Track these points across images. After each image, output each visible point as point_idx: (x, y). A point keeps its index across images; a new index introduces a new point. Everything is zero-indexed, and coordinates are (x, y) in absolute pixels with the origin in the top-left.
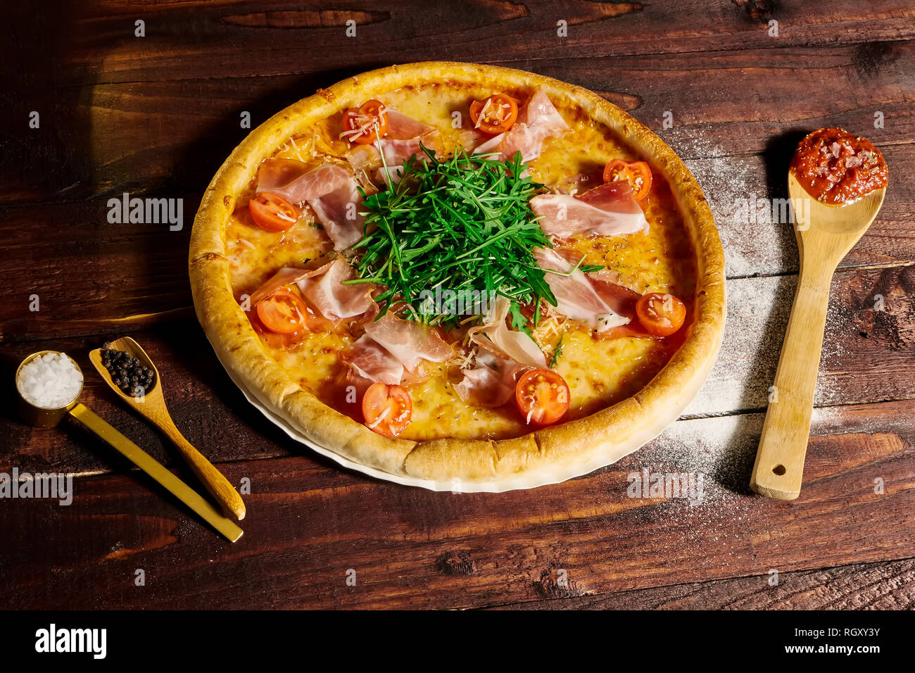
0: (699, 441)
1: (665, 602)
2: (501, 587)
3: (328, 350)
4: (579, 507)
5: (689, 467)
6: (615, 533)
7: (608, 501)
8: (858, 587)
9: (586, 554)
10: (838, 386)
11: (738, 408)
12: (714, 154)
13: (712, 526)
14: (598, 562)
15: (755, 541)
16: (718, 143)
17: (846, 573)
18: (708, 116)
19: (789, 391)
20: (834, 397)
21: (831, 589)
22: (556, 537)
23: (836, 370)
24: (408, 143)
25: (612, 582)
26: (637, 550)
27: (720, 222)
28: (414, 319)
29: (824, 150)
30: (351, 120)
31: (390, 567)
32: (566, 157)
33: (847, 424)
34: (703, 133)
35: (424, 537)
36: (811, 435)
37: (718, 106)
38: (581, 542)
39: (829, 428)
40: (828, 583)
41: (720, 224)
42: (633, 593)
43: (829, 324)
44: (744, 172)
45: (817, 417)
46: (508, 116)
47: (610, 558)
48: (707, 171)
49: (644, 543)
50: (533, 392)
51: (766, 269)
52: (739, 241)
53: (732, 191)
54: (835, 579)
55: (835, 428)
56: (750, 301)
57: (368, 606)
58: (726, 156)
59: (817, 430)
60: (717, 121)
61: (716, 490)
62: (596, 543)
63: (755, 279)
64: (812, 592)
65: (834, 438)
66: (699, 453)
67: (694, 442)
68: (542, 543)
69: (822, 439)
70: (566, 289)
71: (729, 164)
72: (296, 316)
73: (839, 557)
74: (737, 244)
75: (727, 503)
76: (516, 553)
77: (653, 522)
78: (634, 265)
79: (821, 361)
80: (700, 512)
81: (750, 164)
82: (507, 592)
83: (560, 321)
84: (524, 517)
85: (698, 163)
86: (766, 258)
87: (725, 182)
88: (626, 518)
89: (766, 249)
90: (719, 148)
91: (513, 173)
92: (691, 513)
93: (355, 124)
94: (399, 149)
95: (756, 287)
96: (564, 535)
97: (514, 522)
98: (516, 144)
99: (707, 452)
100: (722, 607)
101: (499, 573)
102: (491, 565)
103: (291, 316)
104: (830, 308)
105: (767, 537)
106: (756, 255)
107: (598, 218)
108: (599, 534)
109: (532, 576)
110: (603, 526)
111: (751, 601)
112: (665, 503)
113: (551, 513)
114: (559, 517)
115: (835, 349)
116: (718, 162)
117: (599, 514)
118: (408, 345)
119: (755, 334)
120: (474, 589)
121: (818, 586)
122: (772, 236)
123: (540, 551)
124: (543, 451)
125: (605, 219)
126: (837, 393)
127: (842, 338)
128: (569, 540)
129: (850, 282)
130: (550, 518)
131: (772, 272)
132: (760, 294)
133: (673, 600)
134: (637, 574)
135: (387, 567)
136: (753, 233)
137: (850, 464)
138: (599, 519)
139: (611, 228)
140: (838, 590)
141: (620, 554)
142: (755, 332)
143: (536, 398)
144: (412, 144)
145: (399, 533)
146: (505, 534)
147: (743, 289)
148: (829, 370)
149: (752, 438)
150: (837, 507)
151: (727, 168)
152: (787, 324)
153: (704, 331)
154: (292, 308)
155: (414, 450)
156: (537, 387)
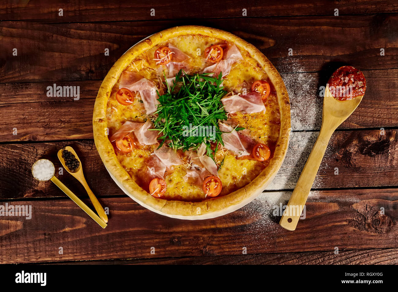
0: (266, 201)
1: (243, 260)
2: (190, 251)
3: (141, 157)
4: (220, 224)
5: (261, 211)
6: (231, 234)
7: (230, 222)
8: (308, 260)
9: (219, 241)
10: (322, 182)
11: (283, 188)
12: (300, 71)
13: (264, 234)
14: (223, 244)
15: (278, 241)
16: (303, 66)
17: (305, 255)
18: (301, 52)
19: (302, 187)
20: (319, 186)
21: (299, 260)
22: (211, 234)
23: (323, 175)
24: (179, 64)
25: (226, 252)
26: (237, 241)
27: (295, 105)
28: (172, 147)
29: (342, 78)
30: (158, 54)
31: (154, 241)
32: (240, 73)
33: (321, 198)
34: (298, 60)
35: (167, 231)
36: (307, 202)
37: (307, 46)
38: (218, 237)
39: (314, 199)
40: (298, 258)
41: (295, 106)
42: (233, 257)
43: (326, 154)
44: (310, 81)
45: (311, 194)
46: (219, 57)
47: (227, 243)
48: (295, 80)
49: (240, 239)
50: (209, 186)
51: (308, 128)
52: (300, 114)
53: (303, 90)
54: (301, 257)
55: (316, 199)
56: (298, 142)
57: (146, 254)
58: (305, 72)
59: (309, 200)
60: (305, 54)
61: (268, 220)
62: (224, 237)
63: (302, 133)
64: (292, 261)
65: (315, 203)
66: (265, 206)
67: (264, 201)
68: (205, 236)
69: (310, 203)
70: (229, 138)
71: (305, 77)
72: (129, 146)
73: (305, 249)
74: (299, 116)
75: (271, 226)
76: (196, 239)
77: (244, 231)
78: (257, 127)
79: (319, 170)
80: (261, 228)
81: (313, 77)
82: (192, 253)
83: (225, 151)
84: (201, 226)
85: (293, 75)
86: (309, 123)
87: (301, 86)
88: (235, 229)
89: (310, 119)
90: (303, 68)
91: (217, 84)
92: (258, 228)
93: (159, 56)
94: (176, 66)
95: (302, 136)
96: (213, 234)
97: (197, 227)
98: (221, 69)
99: (268, 206)
100: (261, 264)
101: (190, 245)
102: (187, 243)
103: (128, 146)
104: (328, 147)
105: (282, 240)
106: (305, 122)
107: (247, 105)
108: (225, 234)
109: (200, 247)
110: (227, 231)
111: (271, 263)
112: (250, 224)
113: (210, 225)
114: (213, 227)
115: (325, 166)
116: (301, 75)
117: (226, 227)
118: (168, 159)
119: (296, 158)
120: (181, 251)
121: (295, 259)
122: (313, 113)
123: (205, 239)
124: (209, 209)
125: (249, 106)
126: (321, 184)
127: (329, 161)
128: (215, 235)
129: (338, 136)
130: (210, 227)
131: (310, 129)
132: (303, 139)
133: (246, 260)
134: (235, 249)
135: (153, 241)
136: (307, 111)
137: (318, 214)
138: (226, 228)
139: (251, 110)
140: (301, 261)
141: (231, 242)
142: (297, 156)
143: (209, 189)
144: (181, 64)
145: (159, 229)
146: (194, 232)
147: (297, 137)
148: (320, 175)
149: (285, 201)
150: (309, 230)
151: (304, 79)
152: (310, 154)
153: (275, 163)
154: (129, 142)
155: (165, 205)
156: (210, 184)
